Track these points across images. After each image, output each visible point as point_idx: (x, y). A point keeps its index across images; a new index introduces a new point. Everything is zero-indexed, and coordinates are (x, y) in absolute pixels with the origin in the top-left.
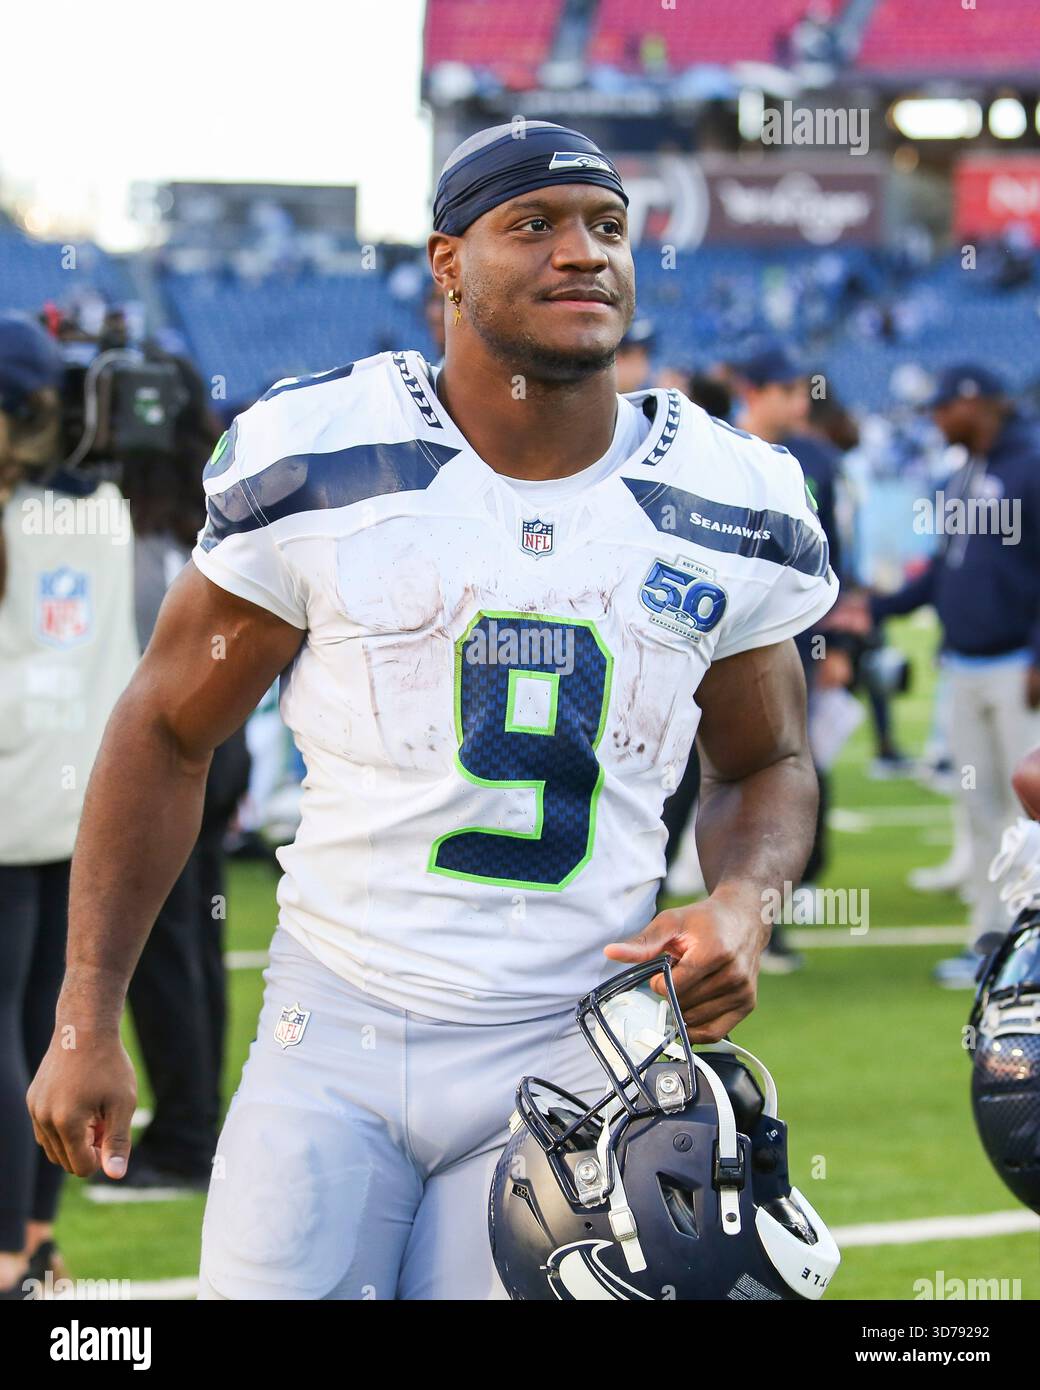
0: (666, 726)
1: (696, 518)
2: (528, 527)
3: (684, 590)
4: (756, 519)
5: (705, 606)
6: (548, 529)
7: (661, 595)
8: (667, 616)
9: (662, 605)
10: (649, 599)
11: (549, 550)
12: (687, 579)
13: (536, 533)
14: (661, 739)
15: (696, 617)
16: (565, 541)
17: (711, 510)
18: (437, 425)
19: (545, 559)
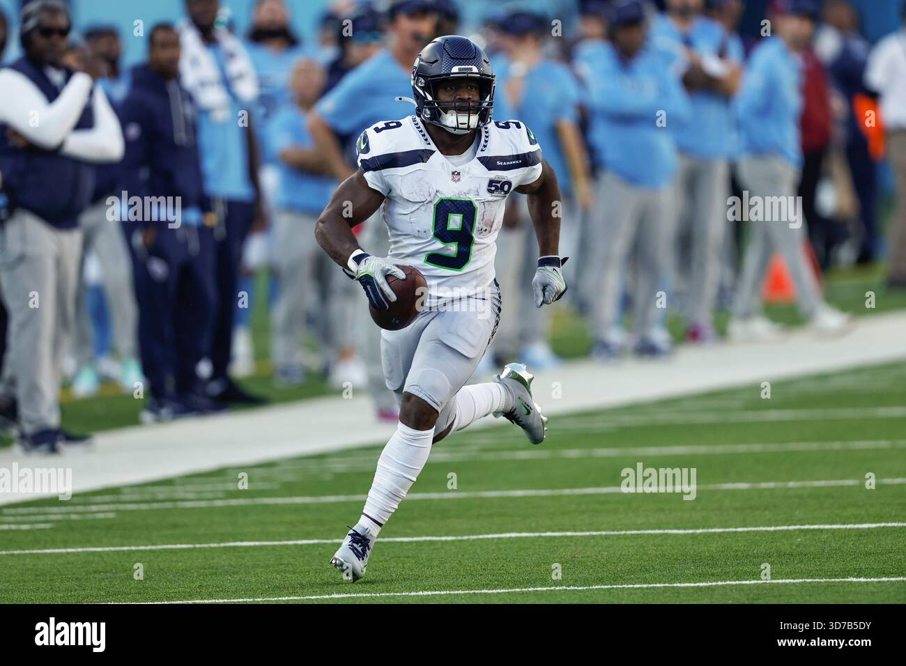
0: (493, 222)
1: (498, 163)
2: (453, 173)
3: (499, 185)
4: (517, 157)
5: (506, 187)
6: (459, 174)
7: (493, 188)
8: (496, 193)
9: (494, 191)
10: (490, 191)
11: (459, 180)
12: (500, 182)
13: (456, 174)
14: (491, 226)
15: (504, 191)
16: (463, 177)
17: (502, 159)
18: (429, 144)
19: (458, 183)
